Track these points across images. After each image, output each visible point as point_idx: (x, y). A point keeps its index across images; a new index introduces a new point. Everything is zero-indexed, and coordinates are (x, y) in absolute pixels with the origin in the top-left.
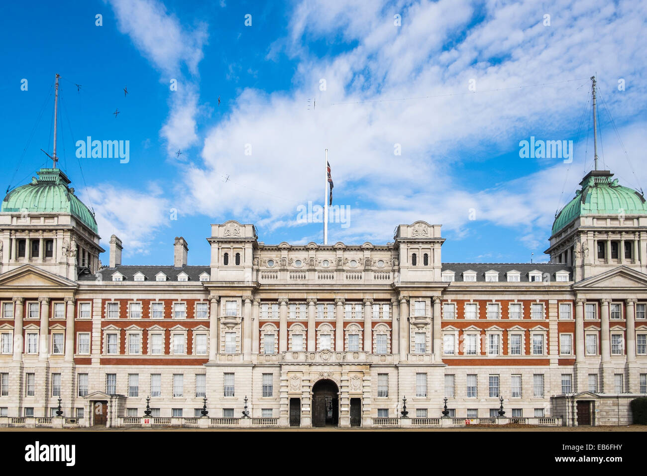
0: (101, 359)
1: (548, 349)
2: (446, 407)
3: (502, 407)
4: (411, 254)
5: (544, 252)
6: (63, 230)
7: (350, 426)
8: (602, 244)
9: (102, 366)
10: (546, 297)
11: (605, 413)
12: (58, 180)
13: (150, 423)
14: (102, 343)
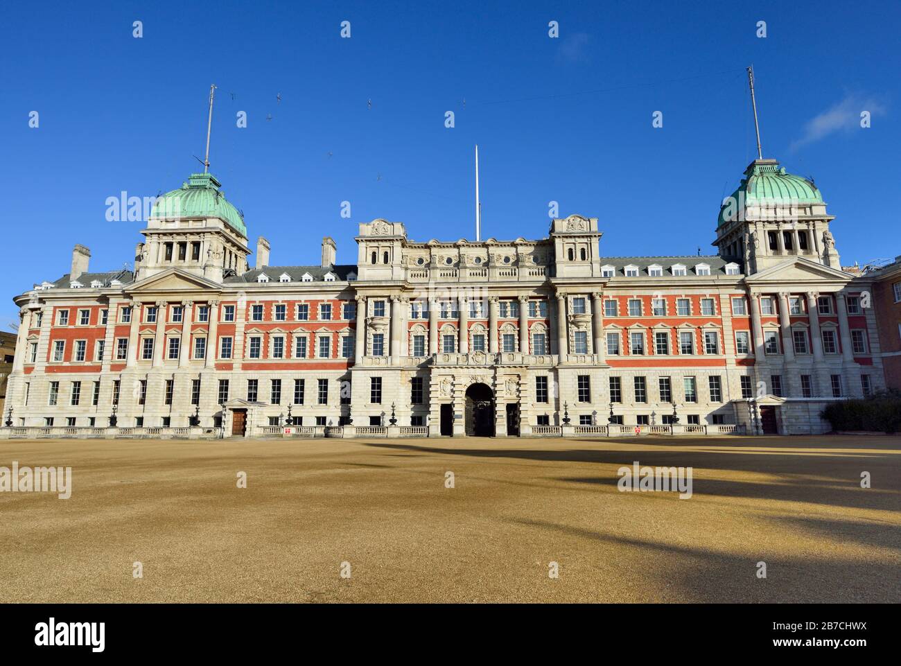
0: (243, 365)
1: (724, 348)
2: (612, 413)
3: (675, 413)
4: (567, 248)
5: (712, 244)
6: (210, 232)
7: (506, 435)
8: (773, 235)
9: (242, 372)
10: (715, 291)
11: (794, 420)
12: (208, 184)
13: (291, 432)
14: (245, 347)
